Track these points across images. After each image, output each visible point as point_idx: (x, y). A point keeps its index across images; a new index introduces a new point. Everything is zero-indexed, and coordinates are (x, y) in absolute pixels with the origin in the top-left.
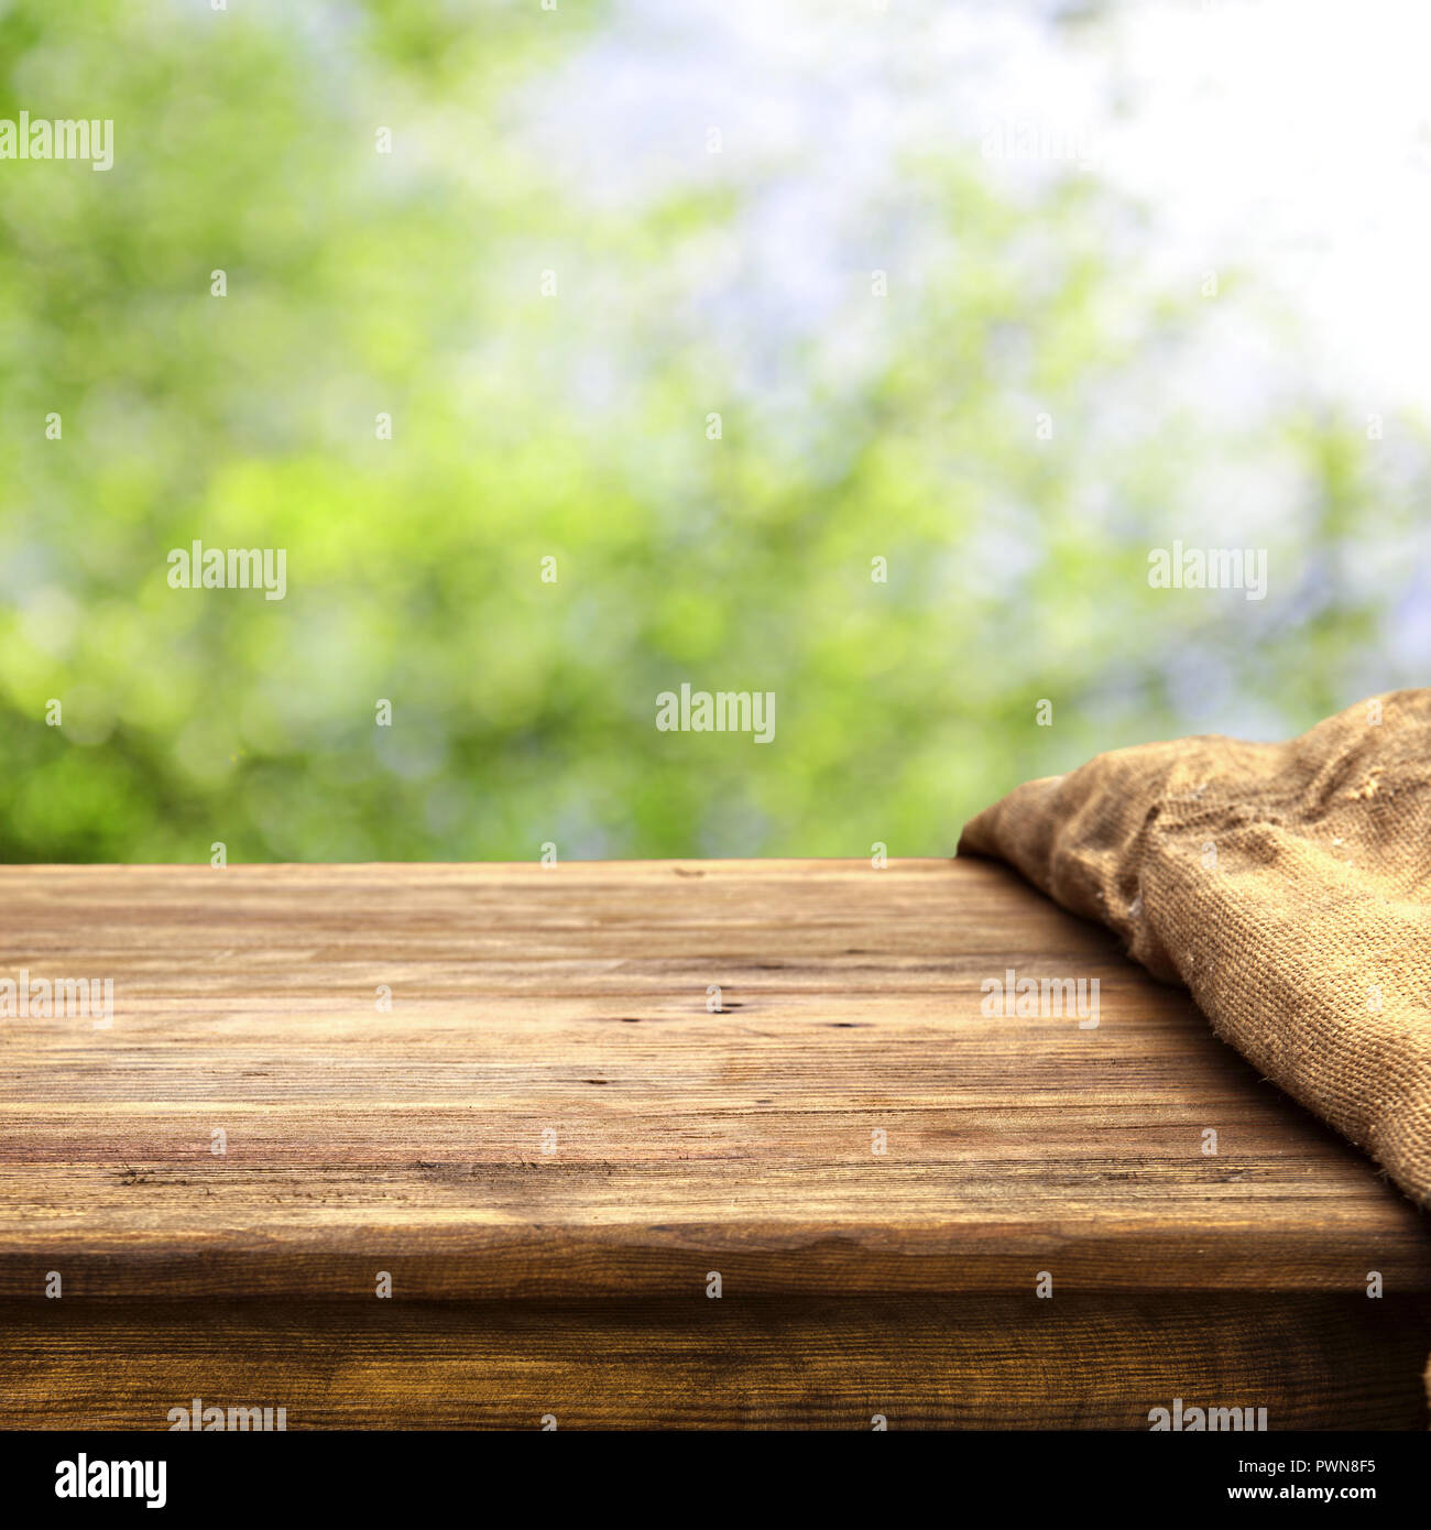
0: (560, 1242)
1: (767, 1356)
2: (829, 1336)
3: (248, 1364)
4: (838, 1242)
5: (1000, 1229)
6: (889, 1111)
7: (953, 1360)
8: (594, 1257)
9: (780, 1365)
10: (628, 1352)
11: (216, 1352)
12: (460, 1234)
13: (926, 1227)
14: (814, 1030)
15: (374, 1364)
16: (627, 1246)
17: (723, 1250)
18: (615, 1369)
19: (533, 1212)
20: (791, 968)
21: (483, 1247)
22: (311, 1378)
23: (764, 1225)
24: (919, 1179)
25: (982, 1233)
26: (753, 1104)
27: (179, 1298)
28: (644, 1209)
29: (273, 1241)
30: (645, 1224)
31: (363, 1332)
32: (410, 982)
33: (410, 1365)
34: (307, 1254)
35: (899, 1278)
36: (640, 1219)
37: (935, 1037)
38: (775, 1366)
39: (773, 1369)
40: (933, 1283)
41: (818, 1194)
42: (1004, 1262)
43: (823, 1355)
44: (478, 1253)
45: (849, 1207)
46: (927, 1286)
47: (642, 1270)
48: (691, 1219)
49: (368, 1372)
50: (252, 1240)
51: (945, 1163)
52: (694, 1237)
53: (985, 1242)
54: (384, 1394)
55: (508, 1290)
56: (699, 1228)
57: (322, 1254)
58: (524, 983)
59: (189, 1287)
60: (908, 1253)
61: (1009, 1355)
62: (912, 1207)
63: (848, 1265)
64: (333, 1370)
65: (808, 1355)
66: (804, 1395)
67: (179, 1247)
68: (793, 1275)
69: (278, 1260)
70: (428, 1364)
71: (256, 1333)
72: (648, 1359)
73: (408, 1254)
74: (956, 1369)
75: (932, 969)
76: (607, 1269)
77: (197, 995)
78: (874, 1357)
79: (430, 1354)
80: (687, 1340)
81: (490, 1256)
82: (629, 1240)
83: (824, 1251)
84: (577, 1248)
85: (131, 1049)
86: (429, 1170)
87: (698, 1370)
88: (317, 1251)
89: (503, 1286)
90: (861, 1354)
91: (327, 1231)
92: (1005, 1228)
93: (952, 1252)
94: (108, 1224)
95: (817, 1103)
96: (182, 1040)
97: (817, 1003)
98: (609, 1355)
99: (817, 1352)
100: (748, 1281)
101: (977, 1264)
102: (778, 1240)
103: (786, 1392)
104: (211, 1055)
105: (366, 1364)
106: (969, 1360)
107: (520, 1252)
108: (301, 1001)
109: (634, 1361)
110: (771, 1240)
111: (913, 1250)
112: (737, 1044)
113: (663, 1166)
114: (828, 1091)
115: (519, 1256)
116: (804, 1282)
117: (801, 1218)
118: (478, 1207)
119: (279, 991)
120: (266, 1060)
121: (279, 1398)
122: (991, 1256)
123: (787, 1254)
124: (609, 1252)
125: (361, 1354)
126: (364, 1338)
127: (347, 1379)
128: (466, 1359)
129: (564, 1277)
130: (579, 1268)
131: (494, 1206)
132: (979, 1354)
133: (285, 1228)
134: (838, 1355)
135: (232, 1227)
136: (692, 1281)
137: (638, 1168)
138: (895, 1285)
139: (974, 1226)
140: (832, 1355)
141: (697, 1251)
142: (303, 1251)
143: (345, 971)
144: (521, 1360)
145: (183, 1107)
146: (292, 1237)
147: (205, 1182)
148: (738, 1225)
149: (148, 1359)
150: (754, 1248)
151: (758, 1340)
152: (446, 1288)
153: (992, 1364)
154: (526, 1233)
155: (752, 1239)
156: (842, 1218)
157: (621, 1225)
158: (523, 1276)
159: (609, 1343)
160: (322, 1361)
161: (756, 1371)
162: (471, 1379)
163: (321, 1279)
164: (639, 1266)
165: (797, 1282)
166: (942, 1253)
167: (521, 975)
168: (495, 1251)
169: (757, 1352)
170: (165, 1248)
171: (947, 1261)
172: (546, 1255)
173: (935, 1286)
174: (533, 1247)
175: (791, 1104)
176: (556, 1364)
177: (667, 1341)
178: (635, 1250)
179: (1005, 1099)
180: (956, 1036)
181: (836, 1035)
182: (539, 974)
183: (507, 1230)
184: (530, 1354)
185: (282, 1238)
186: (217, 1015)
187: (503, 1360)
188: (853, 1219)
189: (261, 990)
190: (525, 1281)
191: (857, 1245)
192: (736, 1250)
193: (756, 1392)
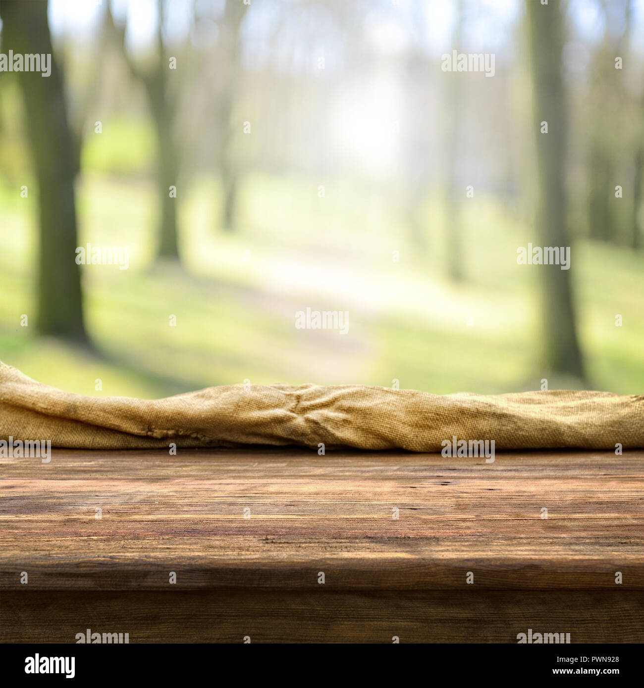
0: (432, 566)
1: (496, 621)
2: (520, 612)
3: (298, 622)
4: (532, 567)
5: (591, 561)
6: (525, 520)
7: (567, 624)
8: (443, 572)
9: (500, 625)
10: (442, 618)
11: (287, 616)
12: (395, 562)
13: (564, 561)
14: (481, 491)
15: (346, 623)
16: (456, 567)
17: (491, 569)
18: (437, 626)
19: (419, 554)
20: (459, 470)
21: (403, 567)
22: (320, 629)
23: (505, 559)
24: (551, 543)
25: (585, 563)
26: (475, 517)
27: (291, 588)
28: (458, 553)
29: (328, 564)
30: (462, 558)
31: (343, 608)
32: (327, 474)
33: (359, 623)
34: (340, 570)
35: (556, 582)
36: (459, 557)
37: (526, 494)
38: (498, 625)
39: (498, 627)
40: (568, 584)
41: (519, 548)
42: (595, 576)
43: (517, 620)
44: (402, 570)
45: (533, 553)
46: (566, 586)
47: (461, 578)
48: (477, 557)
49: (343, 626)
50: (321, 563)
51: (558, 538)
52: (480, 564)
53: (585, 567)
54: (347, 637)
55: (411, 586)
56: (482, 560)
57: (345, 570)
58: (367, 474)
59: (295, 583)
60: (559, 571)
61: (589, 622)
62: (556, 553)
63: (537, 576)
64: (329, 625)
65: (512, 620)
66: (509, 640)
67: (295, 566)
68: (517, 581)
69: (329, 572)
70: (367, 623)
71: (303, 608)
72: (450, 621)
73: (376, 570)
74: (569, 628)
75: (511, 470)
76: (448, 577)
77: (254, 478)
78: (537, 622)
79: (367, 618)
80: (465, 613)
81: (406, 571)
82: (457, 565)
83: (528, 570)
84: (437, 568)
85: (241, 497)
86: (373, 539)
87: (469, 627)
88: (344, 568)
89: (409, 584)
90: (532, 620)
91: (347, 560)
92: (593, 561)
93: (575, 571)
94: (269, 556)
95: (498, 517)
96: (258, 493)
97: (478, 482)
98: (435, 620)
99: (515, 619)
100: (500, 583)
101: (585, 576)
102: (511, 565)
103: (502, 638)
104: (270, 499)
105: (342, 623)
106: (573, 624)
107: (417, 569)
108: (292, 480)
109: (445, 622)
110: (509, 565)
111: (561, 570)
112: (456, 496)
113: (455, 538)
114: (499, 512)
115: (416, 571)
116: (521, 584)
117: (518, 557)
118: (398, 552)
119: (282, 477)
120: (291, 500)
121: (307, 638)
122: (589, 573)
123: (515, 571)
124: (450, 570)
125: (341, 618)
126: (344, 610)
127: (334, 630)
128: (380, 621)
129: (432, 580)
130: (438, 577)
131: (404, 551)
132: (577, 621)
133: (333, 559)
134: (523, 620)
135: (314, 558)
136: (479, 583)
137: (446, 539)
138: (554, 585)
139: (582, 560)
140: (521, 620)
141: (481, 570)
142: (339, 569)
143: (301, 470)
144: (401, 622)
145: (271, 517)
146: (335, 563)
147: (294, 543)
148: (495, 559)
149: (261, 619)
150: (502, 569)
151: (492, 613)
152: (389, 584)
153: (583, 626)
154: (419, 561)
155: (501, 566)
156: (533, 557)
157: (453, 559)
158: (418, 580)
159: (435, 614)
160: (326, 621)
161: (491, 628)
162: (381, 630)
163: (343, 580)
164: (460, 576)
165: (518, 584)
166: (571, 571)
167: (365, 472)
168: (408, 569)
169: (492, 619)
170: (290, 567)
171: (573, 575)
172: (426, 571)
173: (569, 586)
174: (422, 568)
175: (488, 517)
176: (415, 623)
177: (457, 613)
178: (459, 569)
179: (565, 516)
180: (534, 493)
181: (490, 493)
182: (372, 471)
183: (412, 560)
184: (405, 619)
185: (331, 563)
186: (265, 485)
187: (394, 622)
188: (537, 557)
189: (275, 476)
190: (418, 582)
191: (540, 568)
192: (496, 570)
193: (491, 638)
